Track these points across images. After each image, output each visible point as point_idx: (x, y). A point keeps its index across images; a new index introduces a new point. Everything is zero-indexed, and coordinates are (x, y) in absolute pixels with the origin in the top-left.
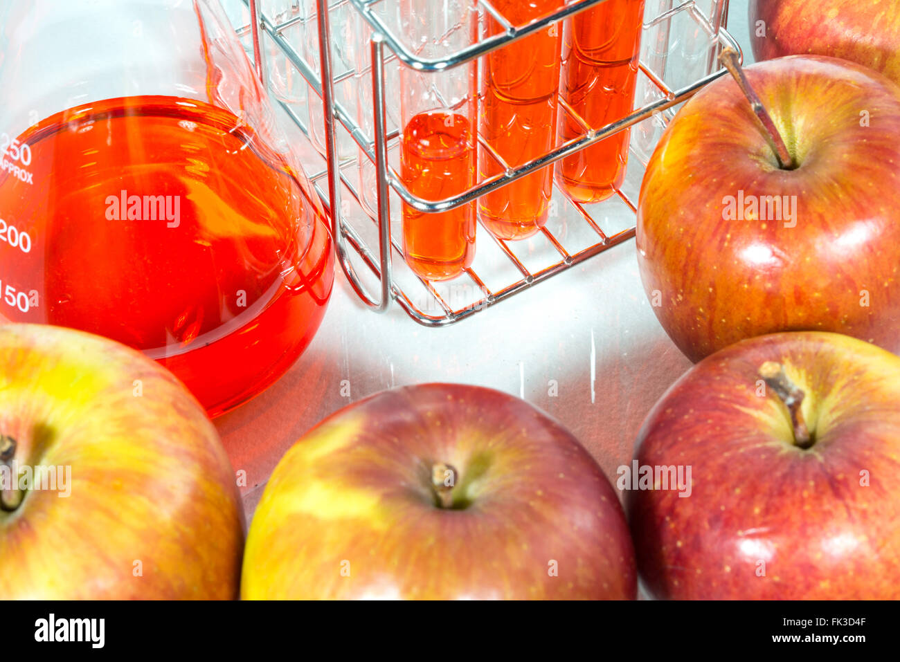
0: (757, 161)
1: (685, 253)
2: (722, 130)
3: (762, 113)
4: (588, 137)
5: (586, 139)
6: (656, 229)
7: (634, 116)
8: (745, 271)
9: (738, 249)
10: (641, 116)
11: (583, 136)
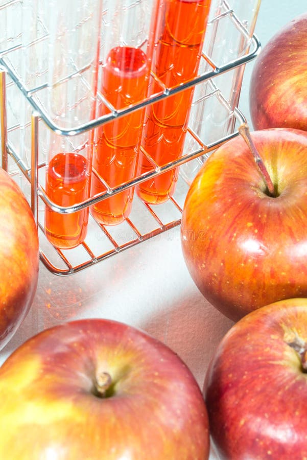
0: (255, 191)
1: (209, 241)
2: (237, 170)
3: (260, 164)
4: (156, 171)
5: (155, 172)
6: (193, 224)
7: (183, 159)
8: (243, 256)
9: (240, 243)
10: (188, 159)
11: (153, 170)
